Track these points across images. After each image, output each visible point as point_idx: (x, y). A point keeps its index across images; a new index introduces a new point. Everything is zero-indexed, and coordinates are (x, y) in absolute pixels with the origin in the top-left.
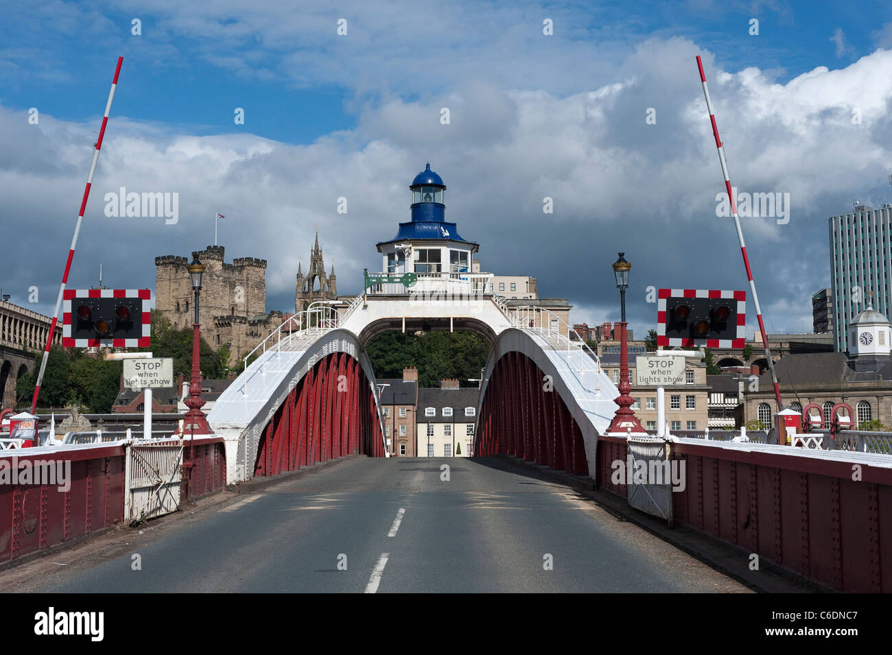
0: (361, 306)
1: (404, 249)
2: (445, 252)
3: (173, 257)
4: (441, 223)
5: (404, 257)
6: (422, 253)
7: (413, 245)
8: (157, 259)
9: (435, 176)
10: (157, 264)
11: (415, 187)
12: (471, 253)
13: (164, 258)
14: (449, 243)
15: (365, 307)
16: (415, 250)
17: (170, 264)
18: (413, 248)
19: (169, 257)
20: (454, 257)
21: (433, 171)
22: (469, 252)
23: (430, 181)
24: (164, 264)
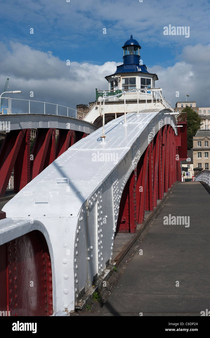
0: (95, 108)
1: (117, 78)
2: (138, 79)
3: (83, 105)
4: (137, 64)
5: (118, 83)
6: (126, 80)
7: (121, 76)
8: (77, 106)
9: (135, 41)
10: (77, 108)
11: (125, 48)
12: (153, 80)
13: (79, 105)
14: (140, 74)
15: (97, 108)
16: (123, 79)
17: (82, 107)
18: (121, 78)
19: (81, 105)
20: (143, 81)
21: (134, 39)
22: (152, 79)
23: (132, 44)
24: (80, 107)
